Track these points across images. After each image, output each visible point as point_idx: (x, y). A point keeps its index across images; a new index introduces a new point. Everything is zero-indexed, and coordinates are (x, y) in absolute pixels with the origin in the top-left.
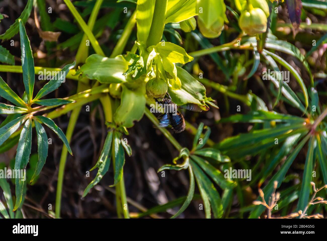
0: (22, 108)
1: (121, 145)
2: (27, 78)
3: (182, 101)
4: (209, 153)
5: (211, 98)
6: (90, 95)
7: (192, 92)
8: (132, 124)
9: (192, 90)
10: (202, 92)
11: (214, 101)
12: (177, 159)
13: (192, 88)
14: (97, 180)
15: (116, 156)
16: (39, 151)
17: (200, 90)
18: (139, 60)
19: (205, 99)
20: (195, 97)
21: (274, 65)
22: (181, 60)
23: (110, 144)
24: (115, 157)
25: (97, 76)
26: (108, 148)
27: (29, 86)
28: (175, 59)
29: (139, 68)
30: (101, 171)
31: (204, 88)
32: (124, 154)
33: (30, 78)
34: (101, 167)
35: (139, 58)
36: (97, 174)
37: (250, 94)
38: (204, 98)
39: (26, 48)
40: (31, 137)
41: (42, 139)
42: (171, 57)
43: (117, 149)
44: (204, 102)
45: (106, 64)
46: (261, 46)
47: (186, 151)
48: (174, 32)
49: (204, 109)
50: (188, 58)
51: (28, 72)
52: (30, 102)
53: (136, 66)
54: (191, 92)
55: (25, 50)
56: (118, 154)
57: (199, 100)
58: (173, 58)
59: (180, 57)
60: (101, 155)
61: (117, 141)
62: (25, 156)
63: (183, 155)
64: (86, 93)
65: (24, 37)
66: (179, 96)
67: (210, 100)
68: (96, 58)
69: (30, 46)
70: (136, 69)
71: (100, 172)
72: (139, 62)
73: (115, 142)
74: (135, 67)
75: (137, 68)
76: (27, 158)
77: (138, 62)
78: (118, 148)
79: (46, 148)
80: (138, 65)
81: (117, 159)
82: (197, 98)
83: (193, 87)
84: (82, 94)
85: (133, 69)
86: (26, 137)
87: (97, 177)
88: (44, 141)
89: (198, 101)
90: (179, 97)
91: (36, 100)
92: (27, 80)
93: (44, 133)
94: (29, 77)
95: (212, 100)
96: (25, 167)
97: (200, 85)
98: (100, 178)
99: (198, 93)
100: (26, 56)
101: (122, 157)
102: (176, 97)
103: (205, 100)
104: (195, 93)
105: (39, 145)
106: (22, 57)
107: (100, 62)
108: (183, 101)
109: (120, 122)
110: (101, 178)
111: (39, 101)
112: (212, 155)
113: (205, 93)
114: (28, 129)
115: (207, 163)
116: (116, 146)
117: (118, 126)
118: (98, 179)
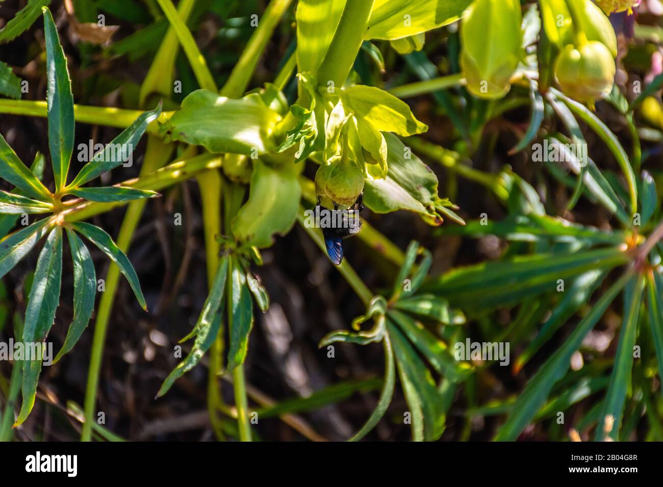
0: (41, 201)
1: (246, 287)
2: (57, 138)
3: (386, 204)
4: (425, 306)
5: (449, 200)
6: (184, 173)
7: (408, 185)
8: (270, 242)
9: (407, 179)
10: (428, 185)
11: (455, 207)
12: (361, 319)
13: (409, 177)
14: (191, 361)
15: (234, 311)
16: (76, 300)
17: (424, 181)
18: (308, 120)
19: (436, 202)
20: (415, 196)
21: (571, 122)
22: (400, 127)
23: (224, 283)
24: (232, 312)
25: (204, 138)
26: (218, 293)
27: (60, 157)
28: (385, 122)
29: (308, 137)
30: (202, 342)
31: (434, 177)
32: (252, 307)
33: (64, 140)
34: (202, 334)
35: (308, 116)
36: (194, 348)
37: (508, 174)
38: (433, 199)
39: (58, 73)
40: (61, 268)
41: (84, 272)
42: (377, 119)
43: (236, 297)
44: (433, 208)
45: (225, 113)
46: (545, 81)
47: (380, 302)
48: (370, 47)
49: (432, 223)
50: (415, 126)
51: (60, 127)
52: (61, 190)
53: (301, 133)
54: (405, 183)
55: (55, 77)
56: (239, 305)
57: (421, 202)
58: (381, 119)
59: (396, 120)
60: (205, 309)
61: (238, 278)
62: (47, 310)
63: (375, 311)
64: (174, 169)
65: (54, 48)
66: (381, 192)
67: (447, 205)
68: (204, 98)
69: (67, 71)
70: (302, 139)
71: (198, 343)
72: (309, 124)
73: (234, 280)
74: (299, 134)
75: (305, 138)
76: (50, 314)
77: (306, 125)
78: (239, 293)
79: (91, 294)
80: (306, 130)
81: (236, 317)
82: (418, 197)
83: (410, 172)
84: (166, 170)
85: (296, 138)
86: (49, 268)
87: (192, 354)
88: (87, 277)
89: (421, 205)
90: (380, 195)
91: (74, 186)
92: (57, 142)
93: (87, 260)
94: (61, 137)
95: (450, 204)
96: (45, 334)
97: (425, 170)
98: (197, 357)
99: (420, 186)
100: (56, 90)
101: (248, 312)
102: (374, 193)
103: (436, 205)
104: (415, 188)
105: (76, 286)
106: (49, 92)
107: (212, 107)
108: (388, 204)
109: (244, 236)
110: (200, 357)
111: (80, 189)
112: (432, 311)
113: (436, 188)
114: (55, 249)
115: (420, 326)
116: (236, 289)
117: (239, 244)
118: (195, 359)
